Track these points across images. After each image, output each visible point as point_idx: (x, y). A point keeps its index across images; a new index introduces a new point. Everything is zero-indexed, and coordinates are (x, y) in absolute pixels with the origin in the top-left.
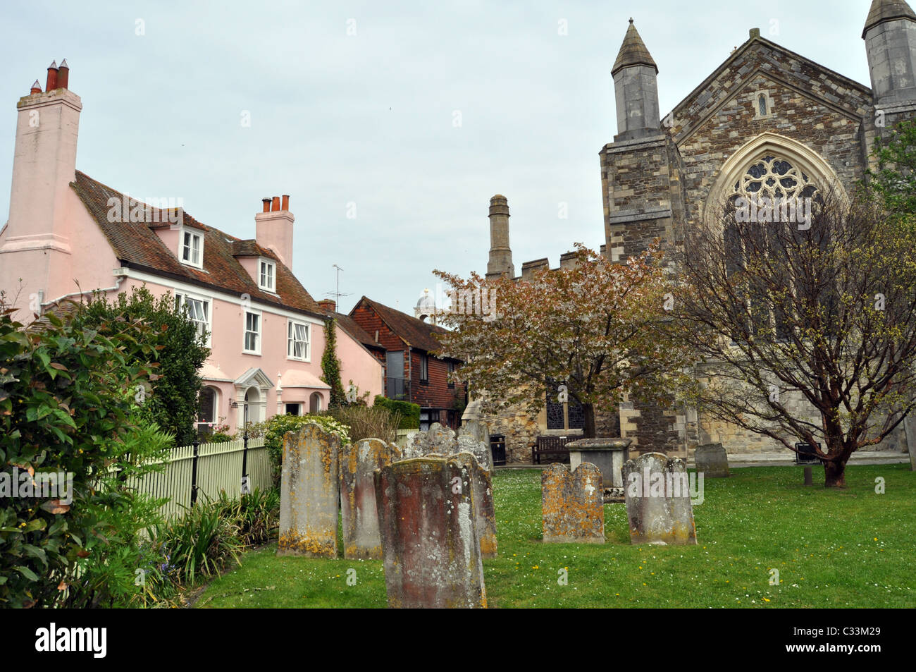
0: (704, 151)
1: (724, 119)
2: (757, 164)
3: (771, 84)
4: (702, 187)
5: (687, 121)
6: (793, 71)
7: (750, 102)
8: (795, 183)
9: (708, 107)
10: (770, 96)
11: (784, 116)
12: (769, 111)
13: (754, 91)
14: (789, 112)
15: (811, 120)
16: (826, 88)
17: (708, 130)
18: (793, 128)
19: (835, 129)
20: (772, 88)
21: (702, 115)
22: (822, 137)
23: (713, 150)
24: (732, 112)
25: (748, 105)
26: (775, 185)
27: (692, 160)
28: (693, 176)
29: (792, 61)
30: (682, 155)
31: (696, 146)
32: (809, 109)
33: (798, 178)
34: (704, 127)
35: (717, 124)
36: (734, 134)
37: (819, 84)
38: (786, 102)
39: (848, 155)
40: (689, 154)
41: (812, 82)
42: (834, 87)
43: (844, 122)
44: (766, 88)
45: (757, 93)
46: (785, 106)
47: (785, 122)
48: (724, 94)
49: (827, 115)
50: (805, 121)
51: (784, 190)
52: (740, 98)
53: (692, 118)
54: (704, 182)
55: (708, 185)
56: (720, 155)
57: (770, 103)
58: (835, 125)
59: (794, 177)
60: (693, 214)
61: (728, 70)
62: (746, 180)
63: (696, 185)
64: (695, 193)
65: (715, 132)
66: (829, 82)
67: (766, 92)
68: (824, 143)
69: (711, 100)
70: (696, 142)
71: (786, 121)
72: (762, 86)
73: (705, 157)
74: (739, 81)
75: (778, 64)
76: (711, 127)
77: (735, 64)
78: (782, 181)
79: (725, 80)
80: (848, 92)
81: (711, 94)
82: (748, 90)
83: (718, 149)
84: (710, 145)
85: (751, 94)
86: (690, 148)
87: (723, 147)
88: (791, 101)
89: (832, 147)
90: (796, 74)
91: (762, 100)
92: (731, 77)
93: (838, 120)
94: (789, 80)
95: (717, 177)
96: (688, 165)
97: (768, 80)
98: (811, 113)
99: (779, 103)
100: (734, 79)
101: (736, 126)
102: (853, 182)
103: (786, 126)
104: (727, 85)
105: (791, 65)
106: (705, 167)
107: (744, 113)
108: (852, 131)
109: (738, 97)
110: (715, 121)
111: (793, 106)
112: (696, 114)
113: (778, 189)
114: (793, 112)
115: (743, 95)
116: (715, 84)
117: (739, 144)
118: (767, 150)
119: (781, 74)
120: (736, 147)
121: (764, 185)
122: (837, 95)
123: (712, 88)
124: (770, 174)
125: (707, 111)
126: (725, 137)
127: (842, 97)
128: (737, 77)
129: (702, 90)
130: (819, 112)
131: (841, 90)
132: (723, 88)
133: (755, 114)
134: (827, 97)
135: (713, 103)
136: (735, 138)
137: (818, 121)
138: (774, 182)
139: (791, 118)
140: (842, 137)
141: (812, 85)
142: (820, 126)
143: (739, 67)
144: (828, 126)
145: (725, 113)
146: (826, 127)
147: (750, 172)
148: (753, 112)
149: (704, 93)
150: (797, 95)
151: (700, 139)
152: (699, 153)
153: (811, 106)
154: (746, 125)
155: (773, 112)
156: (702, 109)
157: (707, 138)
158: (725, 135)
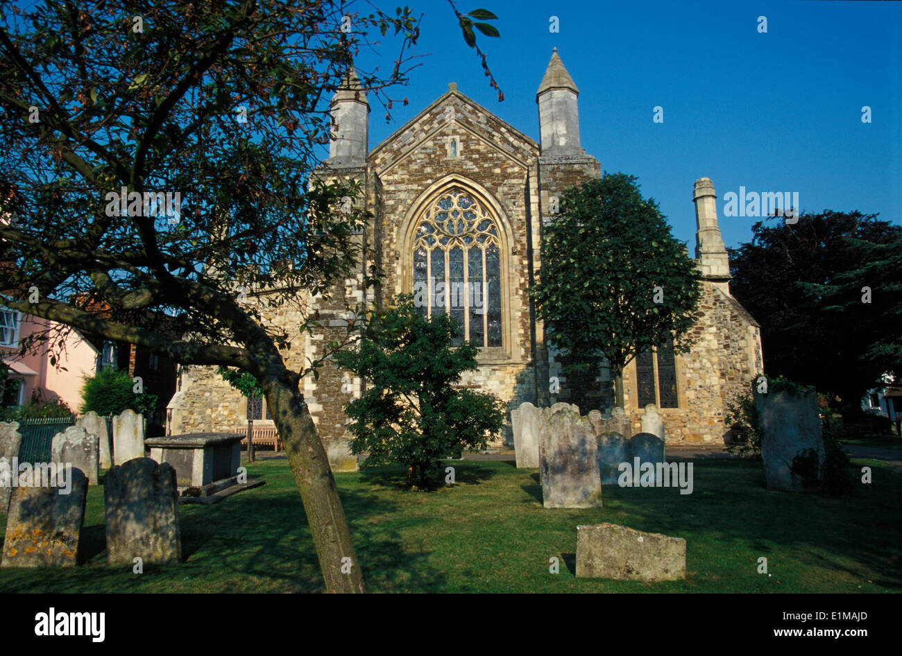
0: (402, 182)
1: (422, 156)
2: (446, 197)
3: (462, 131)
4: (397, 212)
5: (390, 154)
6: (479, 123)
7: (444, 144)
8: (475, 216)
9: (409, 144)
10: (461, 141)
11: (471, 159)
12: (458, 154)
13: (448, 135)
14: (474, 156)
15: (491, 165)
16: (505, 140)
17: (408, 165)
18: (476, 170)
19: (510, 174)
20: (463, 134)
21: (403, 151)
22: (499, 180)
23: (410, 182)
24: (428, 151)
25: (442, 146)
26: (459, 216)
27: (392, 188)
28: (391, 202)
29: (480, 114)
30: (384, 183)
31: (396, 177)
32: (490, 155)
33: (478, 212)
34: (403, 161)
35: (415, 161)
36: (429, 170)
37: (500, 136)
38: (472, 147)
39: (518, 196)
40: (389, 183)
41: (494, 133)
42: (511, 139)
43: (516, 169)
44: (458, 134)
45: (450, 138)
46: (472, 151)
47: (470, 165)
48: (423, 135)
49: (504, 162)
50: (486, 165)
51: (465, 221)
52: (436, 140)
53: (395, 152)
54: (400, 208)
55: (403, 211)
56: (415, 187)
57: (460, 147)
58: (509, 170)
59: (475, 212)
60: (389, 235)
61: (428, 115)
62: (437, 209)
63: (394, 209)
64: (392, 217)
65: (414, 167)
66: (507, 135)
67: (457, 138)
68: (499, 185)
69: (412, 139)
70: (396, 173)
71: (471, 163)
72: (454, 132)
73: (403, 187)
74: (436, 125)
75: (469, 115)
76: (410, 162)
77: (434, 111)
78: (465, 214)
79: (424, 123)
80: (522, 145)
81: (413, 134)
82: (443, 134)
83: (414, 181)
84: (407, 177)
85: (445, 137)
86: (391, 178)
87: (419, 180)
88: (477, 147)
89: (506, 189)
90: (483, 126)
91: (454, 143)
92: (430, 122)
93: (513, 167)
94: (476, 130)
95: (411, 205)
96: (388, 192)
97: (460, 128)
98: (491, 159)
99: (466, 147)
100: (432, 123)
101: (431, 163)
102: (520, 220)
103: (471, 167)
104: (426, 128)
105: (479, 117)
106: (402, 196)
107: (438, 153)
108: (522, 178)
109: (435, 139)
110: (413, 157)
111: (478, 152)
112: (399, 150)
113: (461, 220)
114: (477, 156)
115: (438, 138)
116: (416, 126)
117: (431, 178)
118: (454, 186)
119: (470, 123)
120: (430, 181)
121: (450, 215)
122: (513, 146)
123: (414, 129)
124: (455, 206)
125: (407, 148)
126: (420, 172)
127: (517, 149)
128: (436, 122)
129: (405, 130)
130: (498, 159)
131: (516, 143)
132: (422, 130)
133: (446, 155)
134: (506, 147)
135: (414, 141)
136: (429, 174)
137: (496, 166)
138: (458, 213)
139: (475, 161)
140: (514, 181)
141: (494, 136)
142: (497, 171)
143: (438, 114)
144: (503, 170)
145: (423, 151)
146: (502, 171)
147: (440, 204)
148: (445, 153)
149: (407, 132)
150: (482, 143)
151: (400, 172)
152: (397, 183)
153: (492, 154)
154: (439, 163)
155: (461, 155)
156: (404, 145)
157: (405, 172)
158: (421, 170)
